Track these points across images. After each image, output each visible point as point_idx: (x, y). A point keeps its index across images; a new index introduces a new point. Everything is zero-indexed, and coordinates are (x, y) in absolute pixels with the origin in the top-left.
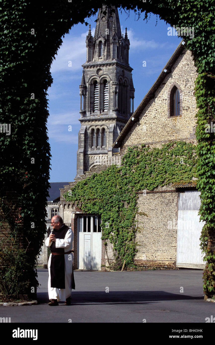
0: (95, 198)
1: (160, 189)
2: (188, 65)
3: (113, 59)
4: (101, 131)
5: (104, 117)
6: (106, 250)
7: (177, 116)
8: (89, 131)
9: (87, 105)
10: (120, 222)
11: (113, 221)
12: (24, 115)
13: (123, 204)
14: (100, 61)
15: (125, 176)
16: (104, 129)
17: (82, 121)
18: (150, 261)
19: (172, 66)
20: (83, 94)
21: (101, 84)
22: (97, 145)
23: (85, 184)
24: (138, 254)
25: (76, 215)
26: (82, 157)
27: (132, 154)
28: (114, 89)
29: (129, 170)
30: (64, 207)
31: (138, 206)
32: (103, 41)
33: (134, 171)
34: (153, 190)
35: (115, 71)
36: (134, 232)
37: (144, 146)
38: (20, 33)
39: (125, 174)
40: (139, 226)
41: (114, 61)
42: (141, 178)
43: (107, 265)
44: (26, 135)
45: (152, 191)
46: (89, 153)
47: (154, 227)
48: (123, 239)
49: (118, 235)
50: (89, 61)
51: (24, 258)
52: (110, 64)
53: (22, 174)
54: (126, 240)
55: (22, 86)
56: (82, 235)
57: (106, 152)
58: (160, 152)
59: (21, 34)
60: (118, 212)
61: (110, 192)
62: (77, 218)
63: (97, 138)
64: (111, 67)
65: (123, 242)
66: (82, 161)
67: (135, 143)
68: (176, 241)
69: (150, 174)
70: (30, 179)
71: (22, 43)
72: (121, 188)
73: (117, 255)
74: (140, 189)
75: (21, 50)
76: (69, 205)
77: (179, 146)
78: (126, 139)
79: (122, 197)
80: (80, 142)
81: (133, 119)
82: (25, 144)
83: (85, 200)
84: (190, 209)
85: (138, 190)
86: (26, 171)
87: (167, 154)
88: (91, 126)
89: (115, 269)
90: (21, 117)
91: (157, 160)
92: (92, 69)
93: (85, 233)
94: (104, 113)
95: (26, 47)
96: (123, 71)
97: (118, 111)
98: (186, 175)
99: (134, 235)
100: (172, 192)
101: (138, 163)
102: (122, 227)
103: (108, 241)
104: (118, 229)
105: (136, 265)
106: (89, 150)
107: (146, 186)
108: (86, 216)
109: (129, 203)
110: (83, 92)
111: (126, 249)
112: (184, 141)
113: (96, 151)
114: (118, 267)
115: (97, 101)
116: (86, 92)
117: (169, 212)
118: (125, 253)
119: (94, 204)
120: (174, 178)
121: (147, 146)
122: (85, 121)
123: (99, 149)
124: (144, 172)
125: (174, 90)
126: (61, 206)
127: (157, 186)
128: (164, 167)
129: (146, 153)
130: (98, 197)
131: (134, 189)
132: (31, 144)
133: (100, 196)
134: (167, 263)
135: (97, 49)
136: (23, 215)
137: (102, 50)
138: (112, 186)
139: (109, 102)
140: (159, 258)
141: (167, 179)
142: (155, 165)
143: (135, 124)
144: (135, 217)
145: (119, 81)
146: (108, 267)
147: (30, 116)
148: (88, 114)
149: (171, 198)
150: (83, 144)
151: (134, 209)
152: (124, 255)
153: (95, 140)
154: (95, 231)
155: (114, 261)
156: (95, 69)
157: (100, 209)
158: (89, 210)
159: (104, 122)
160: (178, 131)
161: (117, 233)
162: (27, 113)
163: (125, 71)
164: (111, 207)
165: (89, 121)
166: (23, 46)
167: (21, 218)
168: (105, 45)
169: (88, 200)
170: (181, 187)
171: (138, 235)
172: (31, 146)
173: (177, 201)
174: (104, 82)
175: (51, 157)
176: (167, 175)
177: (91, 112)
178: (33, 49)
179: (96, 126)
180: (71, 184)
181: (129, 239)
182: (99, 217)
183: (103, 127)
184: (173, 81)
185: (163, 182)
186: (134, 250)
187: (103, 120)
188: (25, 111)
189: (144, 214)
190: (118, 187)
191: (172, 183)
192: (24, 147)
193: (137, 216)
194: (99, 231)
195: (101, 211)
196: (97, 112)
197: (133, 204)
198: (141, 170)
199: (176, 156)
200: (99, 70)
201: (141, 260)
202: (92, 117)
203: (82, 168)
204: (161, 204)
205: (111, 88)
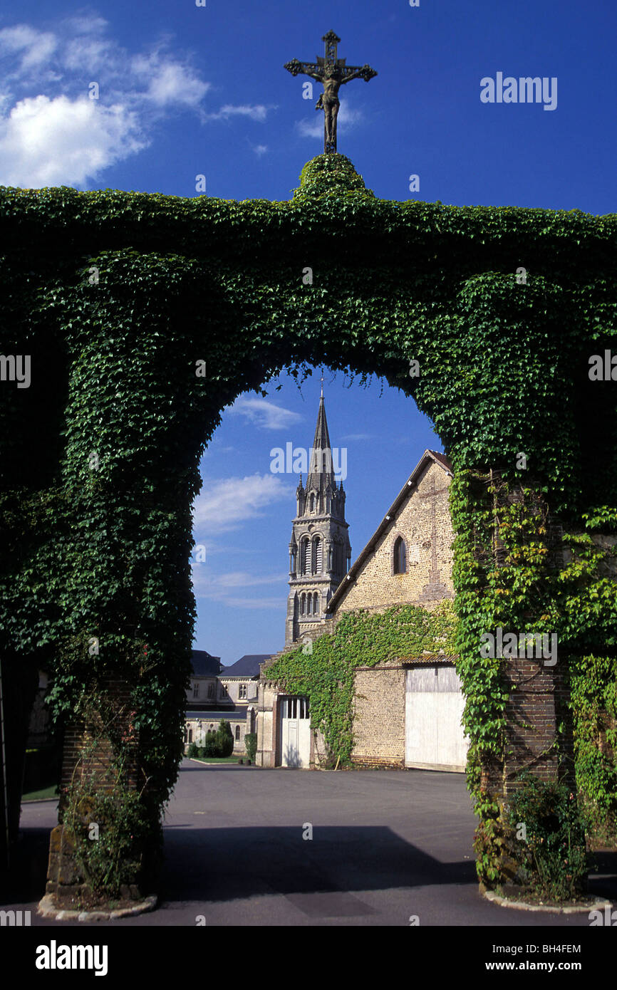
0: (303, 676)
1: (382, 665)
2: (416, 510)
3: (326, 514)
4: (313, 596)
5: (316, 579)
6: (316, 742)
7: (402, 574)
8: (300, 596)
9: (297, 566)
10: (333, 706)
11: (324, 705)
12: (146, 541)
13: (337, 684)
14: (312, 516)
15: (339, 649)
16: (316, 594)
17: (291, 584)
18: (371, 758)
19: (396, 512)
20: (293, 554)
21: (313, 542)
22: (309, 612)
23: (290, 658)
24: (356, 749)
25: (279, 696)
26: (291, 625)
27: (347, 621)
28: (328, 548)
29: (344, 641)
30: (265, 686)
31: (355, 686)
32: (316, 494)
33: (350, 642)
34: (374, 665)
35: (329, 528)
36: (350, 719)
37: (362, 611)
38: (144, 398)
39: (340, 646)
40: (357, 712)
41: (328, 516)
42: (359, 651)
43: (317, 761)
44: (149, 578)
45: (373, 668)
46: (299, 621)
47: (375, 714)
48: (337, 728)
49: (330, 723)
50: (300, 516)
51: (134, 811)
52: (323, 520)
53: (138, 649)
54: (342, 729)
55: (145, 489)
56: (285, 721)
57: (319, 620)
58: (382, 619)
59: (145, 400)
60: (330, 693)
61: (320, 669)
62: (280, 700)
63: (309, 603)
64: (325, 523)
65: (336, 732)
66: (291, 630)
67: (352, 607)
68: (404, 732)
69: (369, 646)
70: (153, 657)
71: (147, 415)
72: (334, 664)
73: (330, 749)
74: (358, 665)
75: (144, 426)
76: (271, 684)
77: (405, 611)
78: (340, 602)
79: (336, 674)
80: (289, 608)
81: (348, 577)
82: (146, 593)
83: (290, 678)
84: (421, 691)
85: (356, 666)
86: (146, 642)
87: (391, 621)
88: (302, 590)
89: (327, 767)
90: (141, 544)
91: (378, 629)
92: (303, 525)
93: (290, 720)
94: (317, 575)
95: (153, 422)
96: (338, 528)
97: (332, 573)
98: (414, 648)
99: (351, 723)
100: (397, 668)
101: (355, 632)
102: (336, 713)
103: (318, 731)
104: (330, 715)
105: (353, 763)
106: (300, 617)
107: (365, 661)
108: (292, 698)
109: (344, 683)
110: (292, 551)
111: (340, 742)
112: (412, 604)
113: (307, 619)
114: (330, 764)
115: (309, 561)
116: (296, 551)
117: (394, 695)
118: (339, 747)
119: (301, 683)
120: (400, 651)
121: (366, 611)
122: (296, 584)
123: (311, 616)
124: (363, 643)
125: (399, 542)
126: (261, 685)
127: (379, 661)
128: (387, 638)
129: (365, 620)
130: (307, 674)
131: (351, 664)
132: (157, 594)
133: (309, 674)
134: (393, 761)
135: (309, 502)
136: (138, 725)
137: (314, 503)
138: (322, 661)
139: (323, 563)
140: (382, 754)
141: (392, 653)
142: (376, 635)
143: (352, 584)
144: (351, 701)
145: (334, 539)
146: (318, 765)
147: (159, 542)
148: (298, 576)
149: (396, 676)
150: (292, 611)
151: (350, 690)
152: (338, 750)
153: (306, 606)
154: (302, 717)
155: (326, 757)
156: (307, 525)
157: (308, 689)
158: (294, 691)
159: (316, 586)
160: (404, 592)
161: (329, 721)
162: (152, 537)
163: (340, 527)
164: (322, 687)
165: (300, 584)
166: (148, 420)
167: (135, 731)
168: (317, 498)
169: (294, 678)
170: (409, 662)
171: (355, 723)
172: (158, 598)
173: (405, 680)
174: (317, 540)
175: (195, 619)
176: (392, 648)
177: (301, 573)
178: (166, 425)
179: (307, 590)
180: (274, 658)
181: (345, 728)
182: (308, 701)
183: (315, 591)
184: (397, 530)
185: (386, 656)
186: (351, 742)
187: (315, 583)
188: (148, 534)
189: (363, 697)
190: (331, 662)
191: (398, 657)
192: (144, 600)
193: (354, 698)
194: (307, 717)
195: (309, 692)
196: (309, 574)
197: (349, 684)
198: (358, 640)
199: (402, 623)
200: (312, 526)
201: (359, 757)
202: (303, 580)
203: (291, 638)
204: (385, 684)
205: (324, 547)
